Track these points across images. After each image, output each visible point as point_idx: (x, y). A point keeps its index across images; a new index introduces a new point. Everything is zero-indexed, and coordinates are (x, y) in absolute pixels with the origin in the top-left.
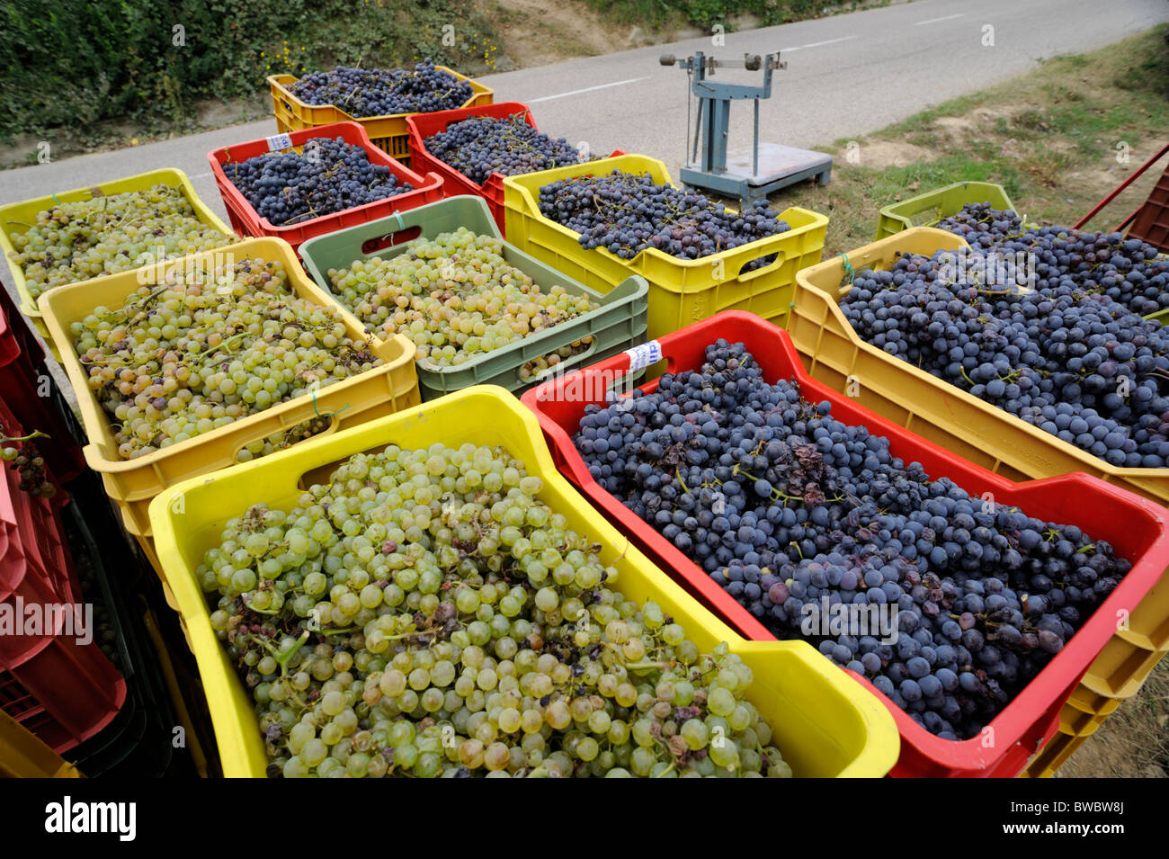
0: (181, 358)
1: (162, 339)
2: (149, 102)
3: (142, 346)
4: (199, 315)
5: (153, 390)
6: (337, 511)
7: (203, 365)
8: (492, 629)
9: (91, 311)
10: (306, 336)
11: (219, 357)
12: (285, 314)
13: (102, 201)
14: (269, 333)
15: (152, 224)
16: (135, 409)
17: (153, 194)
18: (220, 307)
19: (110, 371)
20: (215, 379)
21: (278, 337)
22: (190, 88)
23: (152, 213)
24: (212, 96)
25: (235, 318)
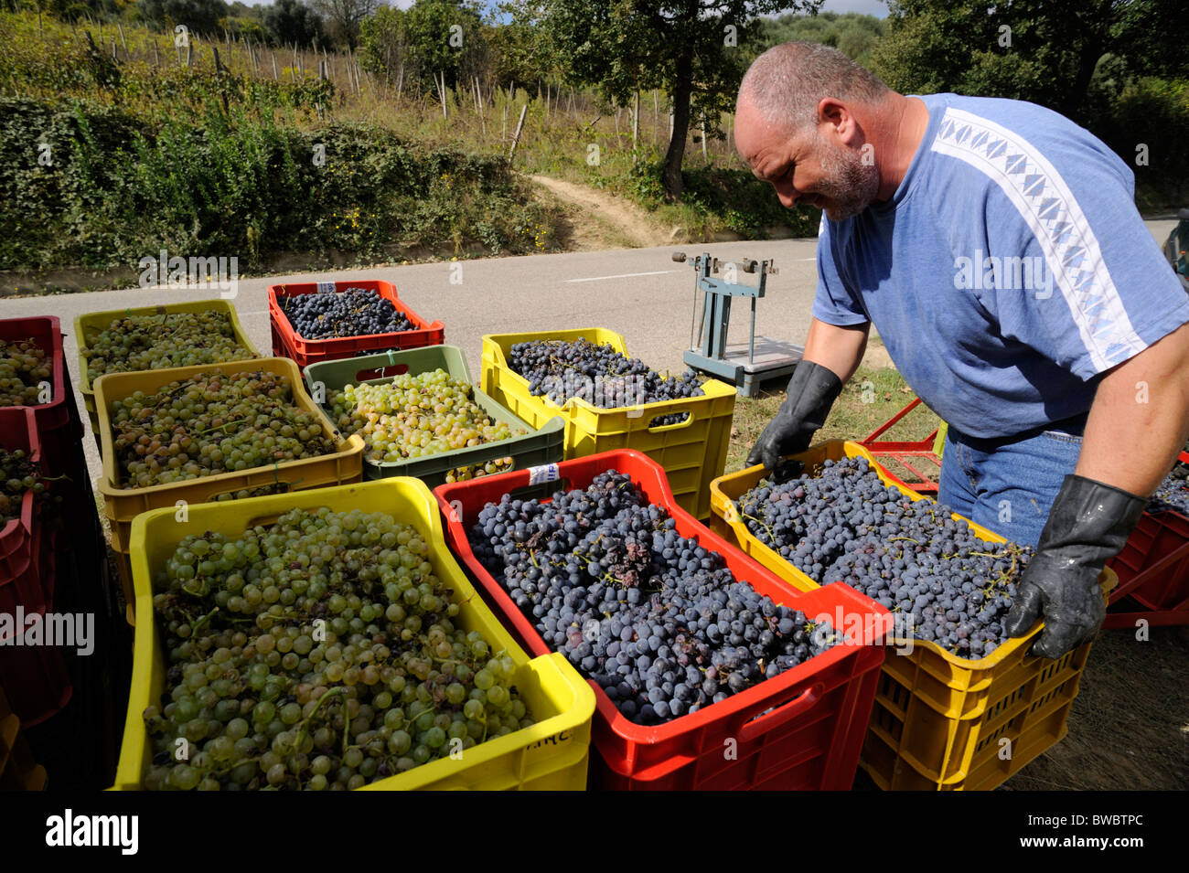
0: (188, 432)
1: (178, 418)
2: (231, 247)
3: (162, 421)
4: (211, 406)
5: (161, 449)
6: (267, 542)
7: (203, 439)
8: (349, 626)
9: (131, 394)
10: (286, 428)
11: (216, 435)
12: (276, 412)
13: (163, 317)
14: (259, 422)
15: (196, 338)
16: (143, 466)
17: (204, 316)
18: (229, 401)
19: (132, 435)
20: (208, 448)
21: (264, 426)
22: (269, 238)
23: (199, 330)
24: (286, 248)
25: (236, 410)
